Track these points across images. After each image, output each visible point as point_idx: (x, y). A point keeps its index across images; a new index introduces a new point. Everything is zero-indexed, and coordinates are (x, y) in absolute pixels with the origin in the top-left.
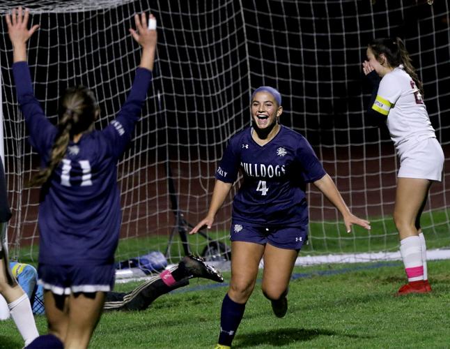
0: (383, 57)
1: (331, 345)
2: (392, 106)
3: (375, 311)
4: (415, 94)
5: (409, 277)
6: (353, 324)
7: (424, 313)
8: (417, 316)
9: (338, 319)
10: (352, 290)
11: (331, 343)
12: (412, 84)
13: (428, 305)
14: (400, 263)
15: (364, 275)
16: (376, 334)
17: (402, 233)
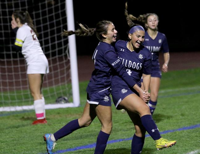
0: (18, 20)
1: (2, 147)
2: (23, 42)
3: (22, 132)
4: (33, 36)
5: (37, 117)
6: (12, 138)
7: (44, 133)
8: (41, 134)
9: (6, 136)
10: (12, 123)
11: (2, 146)
12: (31, 31)
13: (45, 129)
14: (33, 111)
15: (17, 116)
16: (22, 142)
17: (35, 97)
